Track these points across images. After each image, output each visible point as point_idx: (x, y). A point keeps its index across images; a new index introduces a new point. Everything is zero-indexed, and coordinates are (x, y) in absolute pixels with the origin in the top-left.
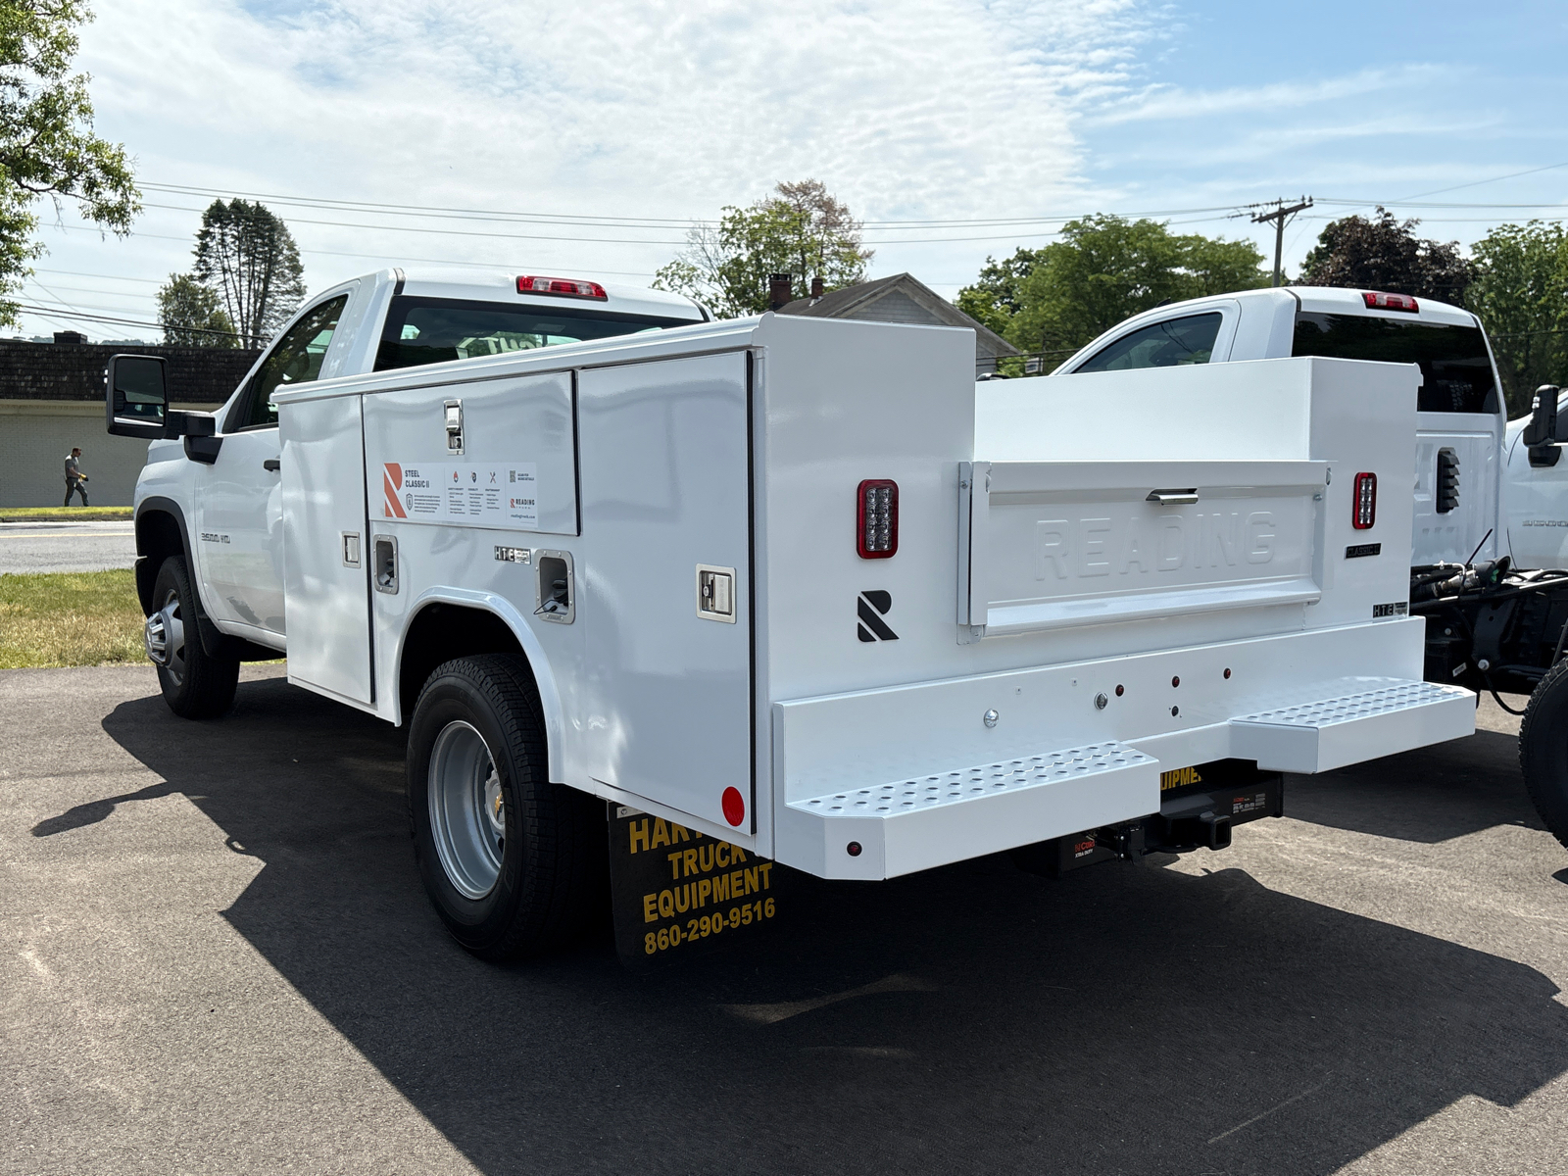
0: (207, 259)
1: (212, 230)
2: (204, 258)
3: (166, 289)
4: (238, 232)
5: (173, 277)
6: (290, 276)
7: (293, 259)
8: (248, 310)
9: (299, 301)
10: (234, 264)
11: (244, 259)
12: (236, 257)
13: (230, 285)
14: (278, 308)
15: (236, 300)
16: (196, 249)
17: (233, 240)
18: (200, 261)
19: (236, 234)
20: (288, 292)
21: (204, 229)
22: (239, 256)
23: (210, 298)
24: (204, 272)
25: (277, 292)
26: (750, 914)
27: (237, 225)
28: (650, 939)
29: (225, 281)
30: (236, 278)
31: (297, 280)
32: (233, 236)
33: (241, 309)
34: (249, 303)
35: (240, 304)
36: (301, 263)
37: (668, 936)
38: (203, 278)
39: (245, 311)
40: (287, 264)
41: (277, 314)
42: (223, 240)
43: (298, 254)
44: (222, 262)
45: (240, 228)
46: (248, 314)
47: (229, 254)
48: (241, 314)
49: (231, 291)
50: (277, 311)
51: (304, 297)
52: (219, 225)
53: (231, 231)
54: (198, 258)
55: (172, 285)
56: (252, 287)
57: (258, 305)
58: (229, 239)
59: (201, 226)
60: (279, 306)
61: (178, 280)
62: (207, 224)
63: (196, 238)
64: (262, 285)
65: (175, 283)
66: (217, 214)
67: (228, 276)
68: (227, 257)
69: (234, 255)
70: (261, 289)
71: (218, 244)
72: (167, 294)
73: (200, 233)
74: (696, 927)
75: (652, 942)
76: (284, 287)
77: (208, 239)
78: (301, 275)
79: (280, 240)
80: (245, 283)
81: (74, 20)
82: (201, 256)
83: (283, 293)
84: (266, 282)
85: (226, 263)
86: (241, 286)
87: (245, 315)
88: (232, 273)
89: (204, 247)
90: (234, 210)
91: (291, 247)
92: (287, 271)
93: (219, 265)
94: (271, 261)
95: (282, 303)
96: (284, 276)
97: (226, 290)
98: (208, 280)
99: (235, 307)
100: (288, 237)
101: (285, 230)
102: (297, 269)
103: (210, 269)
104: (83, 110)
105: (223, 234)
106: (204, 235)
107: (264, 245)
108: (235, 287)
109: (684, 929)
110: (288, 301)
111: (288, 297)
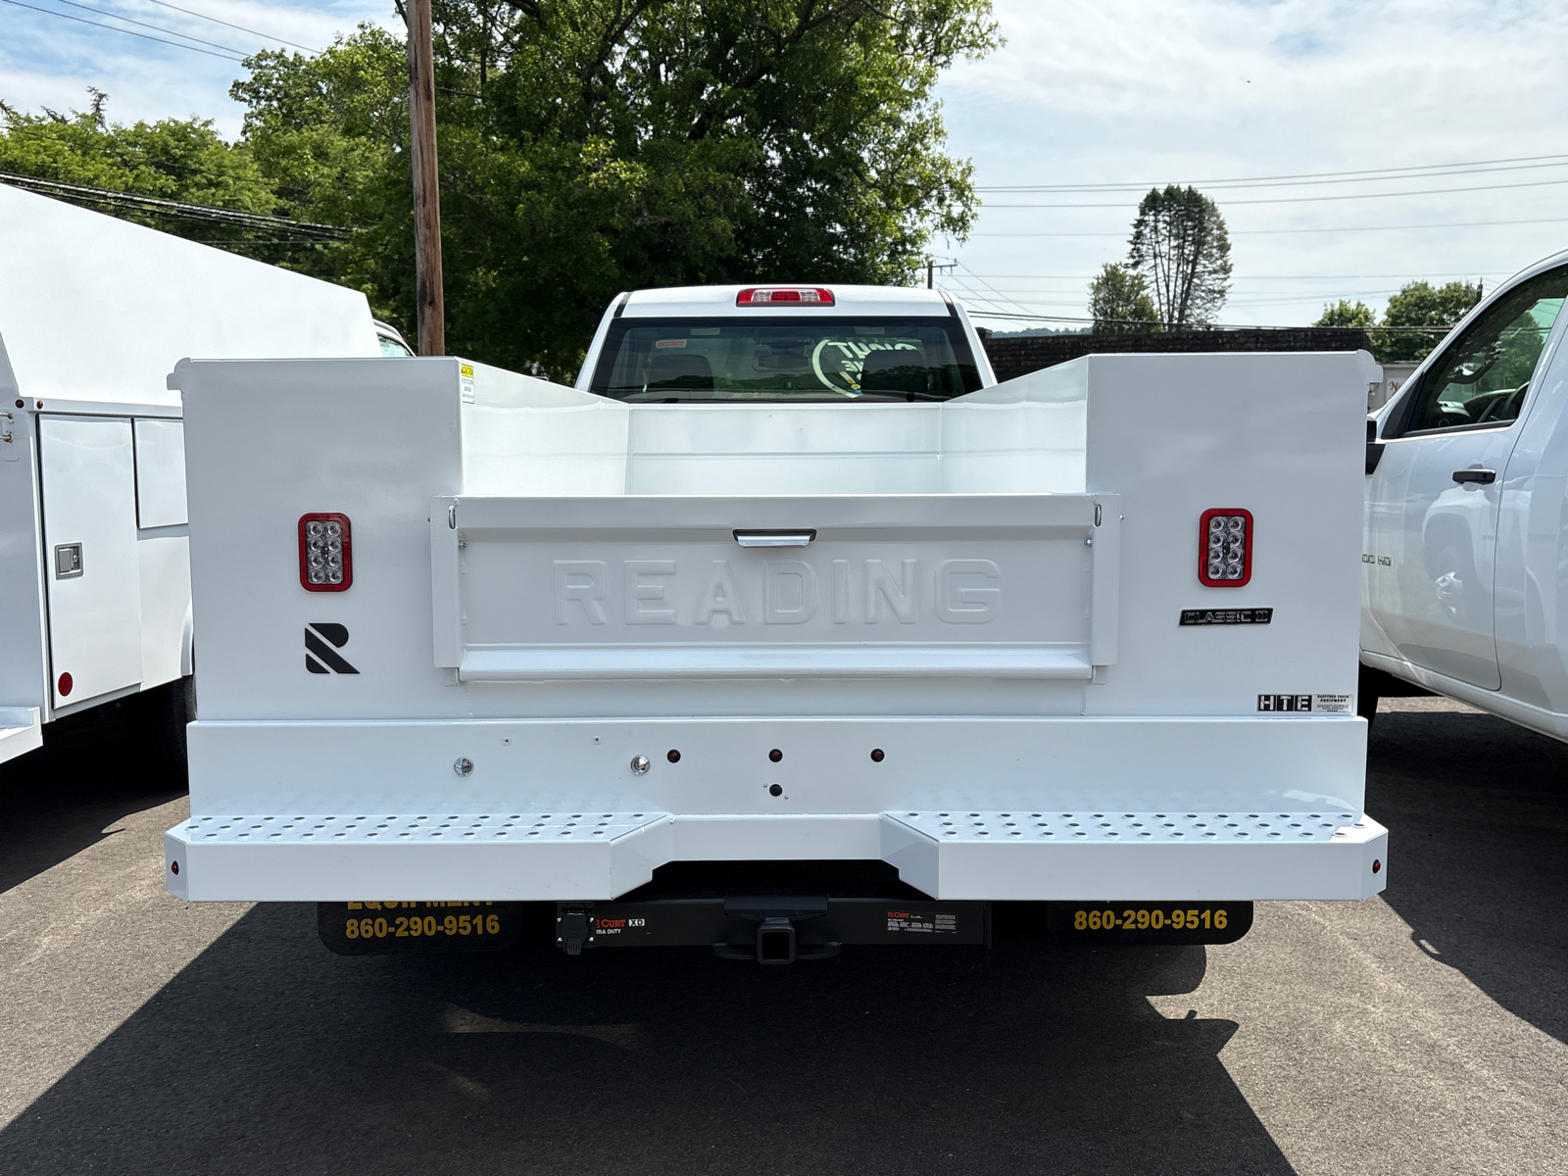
0: (1140, 246)
1: (1146, 218)
2: (1138, 246)
3: (1098, 279)
4: (1170, 217)
5: (1105, 267)
6: (1218, 256)
7: (1221, 238)
8: (1175, 291)
9: (1225, 279)
10: (1164, 248)
11: (1174, 243)
12: (1167, 242)
13: (1160, 269)
14: (1203, 288)
15: (1164, 283)
16: (1131, 238)
17: (1165, 225)
18: (1134, 249)
19: (1168, 219)
20: (1215, 272)
21: (1138, 218)
22: (1170, 241)
23: (1138, 284)
24: (1137, 259)
25: (1204, 272)
26: (468, 926)
27: (1170, 211)
28: (352, 925)
29: (1155, 266)
30: (1165, 262)
31: (1225, 259)
32: (1165, 222)
33: (1168, 291)
34: (1176, 286)
35: (1167, 286)
36: (1229, 242)
37: (373, 925)
38: (1135, 265)
39: (1171, 294)
40: (1215, 244)
41: (1203, 294)
42: (1156, 227)
43: (1226, 233)
44: (1154, 248)
45: (1173, 213)
46: (1175, 297)
47: (1160, 240)
48: (1168, 296)
49: (1161, 275)
50: (1203, 291)
51: (1230, 274)
52: (1153, 212)
53: (1164, 217)
54: (1133, 247)
55: (1104, 274)
56: (1181, 269)
57: (1186, 286)
58: (1161, 225)
59: (1137, 215)
60: (1206, 286)
61: (1109, 269)
62: (1143, 213)
63: (1132, 227)
64: (1190, 267)
65: (1106, 271)
66: (1153, 203)
67: (1158, 260)
68: (1158, 242)
69: (1163, 240)
70: (1189, 271)
71: (1151, 231)
72: (1098, 283)
73: (1136, 222)
74: (405, 926)
75: (355, 928)
76: (1211, 267)
77: (1142, 228)
78: (1229, 253)
79: (1209, 219)
80: (1174, 266)
81: (989, 48)
82: (1135, 244)
83: (1210, 273)
84: (1195, 263)
85: (1157, 249)
86: (1169, 269)
87: (1171, 298)
88: (1161, 257)
89: (1139, 236)
90: (1168, 197)
91: (1220, 227)
92: (1215, 251)
93: (1151, 251)
94: (1199, 243)
95: (1209, 282)
96: (1212, 256)
97: (1156, 274)
98: (1140, 266)
99: (1163, 290)
100: (1218, 217)
101: (1214, 210)
102: (1224, 248)
103: (1142, 256)
104: (938, 133)
105: (1156, 221)
106: (1140, 223)
107: (1193, 228)
108: (1164, 271)
109: (391, 923)
110: (1215, 280)
111: (1214, 276)
